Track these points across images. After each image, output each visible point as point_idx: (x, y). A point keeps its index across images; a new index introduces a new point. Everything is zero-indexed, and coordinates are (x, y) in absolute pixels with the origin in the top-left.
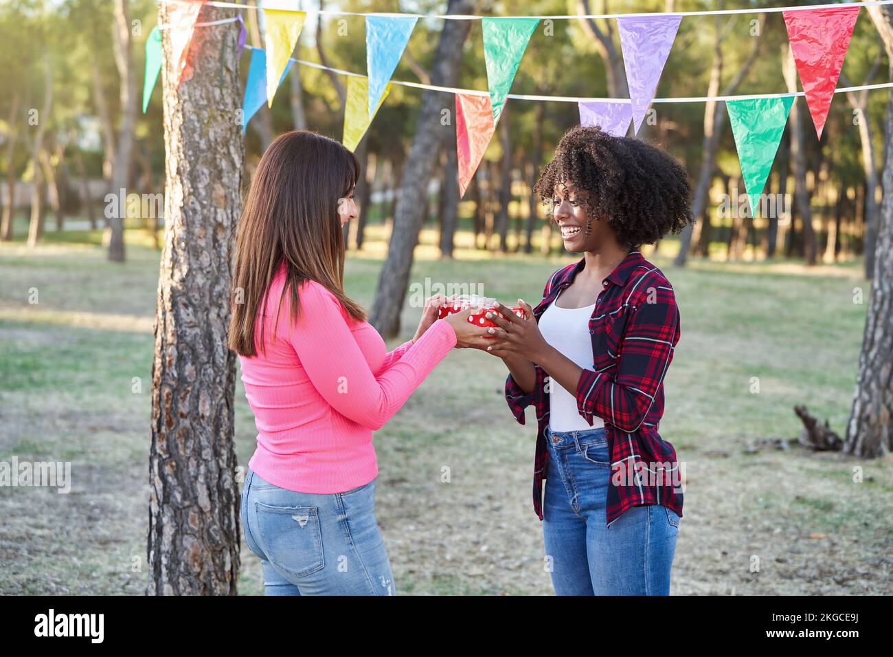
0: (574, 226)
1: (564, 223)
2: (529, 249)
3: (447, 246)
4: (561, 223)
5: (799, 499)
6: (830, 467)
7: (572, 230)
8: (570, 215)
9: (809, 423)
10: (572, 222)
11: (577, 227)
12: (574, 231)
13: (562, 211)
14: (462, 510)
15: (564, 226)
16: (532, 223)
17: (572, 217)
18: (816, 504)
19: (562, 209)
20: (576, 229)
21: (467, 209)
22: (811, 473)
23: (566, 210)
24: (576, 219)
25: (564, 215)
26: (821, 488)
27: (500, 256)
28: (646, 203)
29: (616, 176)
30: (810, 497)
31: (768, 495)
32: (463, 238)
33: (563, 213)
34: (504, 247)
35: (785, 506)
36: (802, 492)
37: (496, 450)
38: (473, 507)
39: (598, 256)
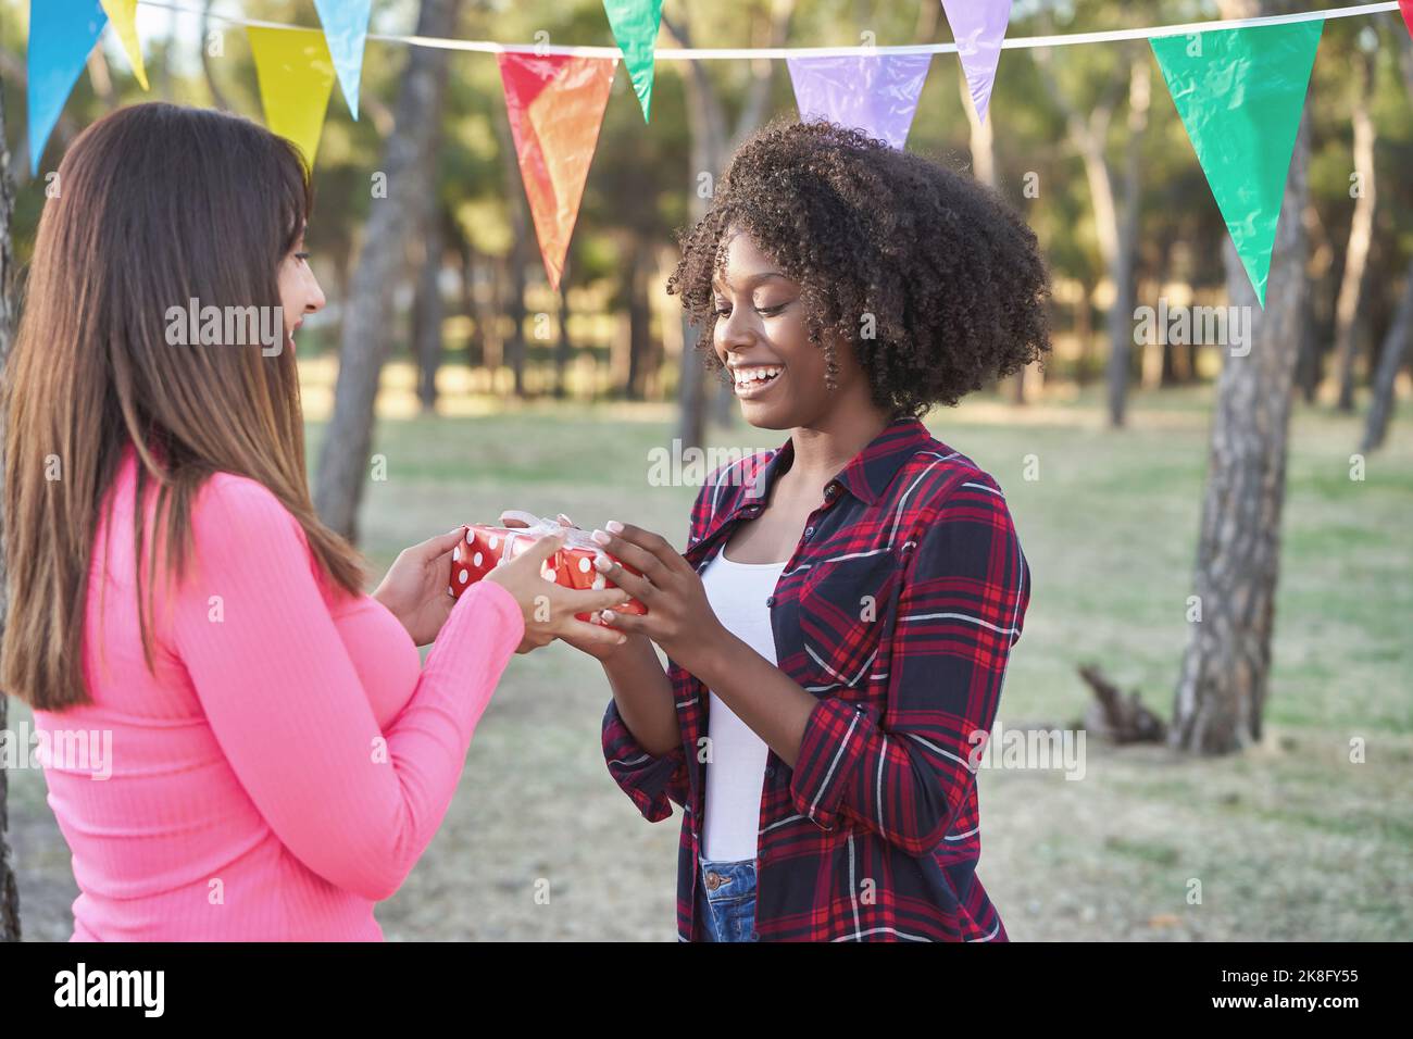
0: (766, 365)
1: (741, 359)
2: (560, 393)
3: (428, 393)
4: (734, 360)
5: (1114, 845)
6: (1154, 776)
7: (762, 374)
8: (758, 338)
9: (1106, 694)
10: (762, 354)
11: (774, 365)
12: (768, 377)
13: (735, 330)
14: (491, 898)
15: (742, 366)
16: (563, 352)
17: (760, 344)
18: (1143, 851)
19: (736, 323)
20: (771, 372)
21: (457, 331)
22: (1123, 790)
23: (745, 326)
24: (771, 348)
25: (744, 340)
26: (1149, 820)
27: (515, 407)
28: (959, 300)
29: (899, 229)
30: (1134, 837)
31: (1055, 838)
32: (453, 379)
33: (740, 335)
34: (520, 391)
35: (1092, 861)
36: (1115, 827)
37: (545, 768)
38: (509, 888)
39: (822, 436)
